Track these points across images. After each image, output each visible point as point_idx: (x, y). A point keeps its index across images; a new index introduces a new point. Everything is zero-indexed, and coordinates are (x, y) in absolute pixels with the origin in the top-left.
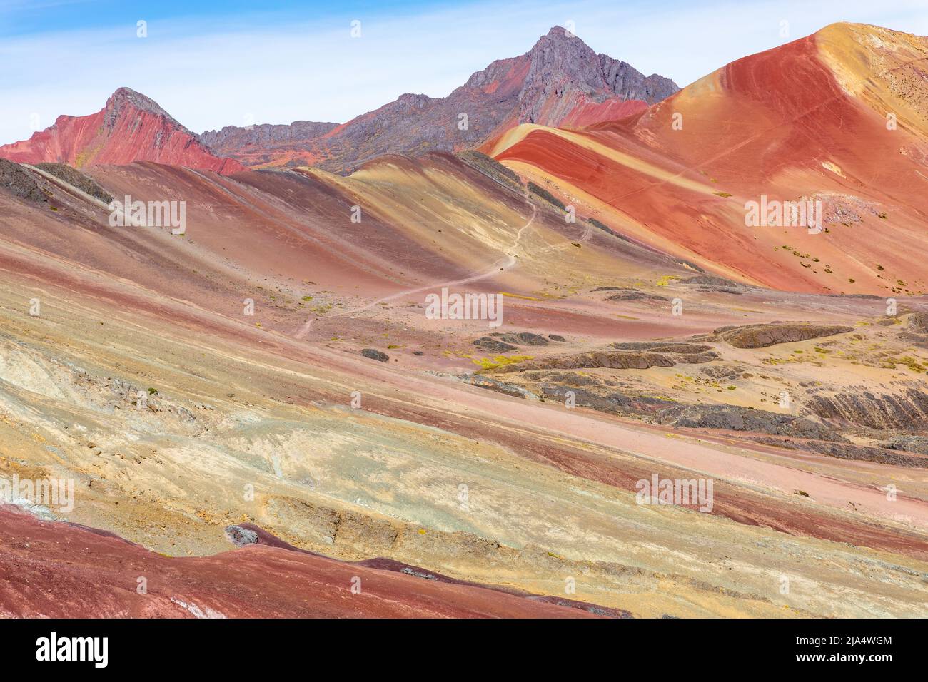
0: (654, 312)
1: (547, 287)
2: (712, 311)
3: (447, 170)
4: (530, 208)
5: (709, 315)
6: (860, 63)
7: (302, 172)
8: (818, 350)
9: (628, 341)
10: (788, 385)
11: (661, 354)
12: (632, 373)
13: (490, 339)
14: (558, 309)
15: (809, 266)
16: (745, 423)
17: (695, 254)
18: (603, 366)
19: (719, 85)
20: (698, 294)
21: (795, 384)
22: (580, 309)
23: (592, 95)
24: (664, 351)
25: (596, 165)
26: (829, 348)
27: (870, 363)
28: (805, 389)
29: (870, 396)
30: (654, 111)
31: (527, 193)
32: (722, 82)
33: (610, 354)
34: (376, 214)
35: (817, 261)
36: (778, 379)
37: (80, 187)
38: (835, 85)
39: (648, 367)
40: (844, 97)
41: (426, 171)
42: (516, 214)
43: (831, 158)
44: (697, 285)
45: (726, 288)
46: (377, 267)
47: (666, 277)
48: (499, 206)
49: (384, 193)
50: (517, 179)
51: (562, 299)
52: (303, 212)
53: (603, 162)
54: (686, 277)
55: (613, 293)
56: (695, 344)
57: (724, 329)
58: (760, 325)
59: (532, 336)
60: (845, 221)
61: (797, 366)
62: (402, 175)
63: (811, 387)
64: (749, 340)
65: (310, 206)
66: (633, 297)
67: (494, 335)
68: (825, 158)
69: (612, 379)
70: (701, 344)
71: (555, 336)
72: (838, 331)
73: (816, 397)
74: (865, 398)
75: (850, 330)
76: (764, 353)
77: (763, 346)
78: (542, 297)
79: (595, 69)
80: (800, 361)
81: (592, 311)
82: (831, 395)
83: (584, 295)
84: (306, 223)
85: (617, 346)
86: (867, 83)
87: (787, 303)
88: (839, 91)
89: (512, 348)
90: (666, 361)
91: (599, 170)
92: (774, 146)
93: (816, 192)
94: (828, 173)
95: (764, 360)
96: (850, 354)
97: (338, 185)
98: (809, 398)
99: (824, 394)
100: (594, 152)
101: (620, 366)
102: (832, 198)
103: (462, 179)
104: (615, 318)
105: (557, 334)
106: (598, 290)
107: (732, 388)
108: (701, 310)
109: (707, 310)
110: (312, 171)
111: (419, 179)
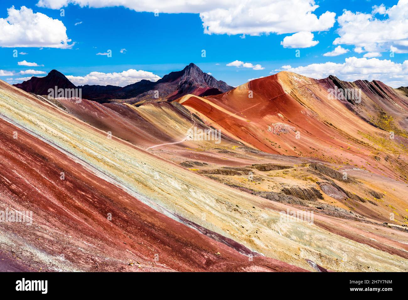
0: (232, 157)
1: (199, 147)
2: (250, 158)
3: (168, 108)
4: (193, 121)
5: (249, 159)
6: (290, 84)
7: (124, 105)
8: (284, 173)
9: (227, 166)
10: (276, 183)
11: (237, 171)
12: (229, 176)
13: (185, 163)
14: (204, 155)
15: (274, 145)
16: (279, 198)
17: (240, 139)
18: (220, 174)
19: (248, 87)
20: (245, 153)
21: (278, 183)
22: (210, 155)
23: (201, 85)
24: (238, 170)
25: (211, 109)
26: (287, 173)
27: (299, 178)
28: (281, 185)
29: (300, 188)
30: (228, 93)
31: (192, 117)
32: (249, 86)
33: (222, 170)
34: (147, 120)
35: (276, 144)
36: (273, 182)
37: (56, 104)
38: (282, 89)
39: (234, 175)
40: (285, 94)
41: (162, 107)
42: (189, 123)
43: (281, 112)
44: (244, 149)
45: (253, 151)
46: (148, 137)
47: (235, 146)
48: (184, 120)
49: (149, 113)
50: (189, 112)
51: (204, 151)
52: (124, 117)
53: (212, 108)
54: (241, 147)
55: (219, 150)
56: (247, 169)
57: (255, 165)
58: (266, 164)
59: (198, 163)
60: (285, 132)
61: (278, 178)
62: (155, 108)
63: (282, 185)
64: (263, 168)
65: (127, 116)
66: (226, 152)
67: (186, 161)
68: (279, 112)
69: (224, 178)
70: (249, 169)
71: (205, 163)
72: (289, 167)
73: (284, 188)
74: (298, 189)
75: (292, 167)
76: (268, 173)
77: (267, 171)
78: (198, 150)
79: (202, 77)
80: (279, 176)
81: (214, 156)
82: (289, 188)
83: (211, 150)
84: (126, 121)
85: (224, 168)
86: (292, 90)
87: (271, 157)
88: (283, 92)
89: (192, 166)
90: (239, 173)
91: (211, 110)
92: (264, 107)
93: (276, 122)
94: (279, 117)
95: (268, 175)
96: (293, 175)
97: (135, 109)
98: (282, 188)
99: (287, 187)
100: (210, 105)
101: (225, 174)
102: (281, 125)
103: (173, 111)
104: (221, 159)
105: (206, 163)
106: (215, 149)
107: (259, 183)
108: (246, 158)
109: (248, 158)
110: (127, 104)
111: (160, 110)
